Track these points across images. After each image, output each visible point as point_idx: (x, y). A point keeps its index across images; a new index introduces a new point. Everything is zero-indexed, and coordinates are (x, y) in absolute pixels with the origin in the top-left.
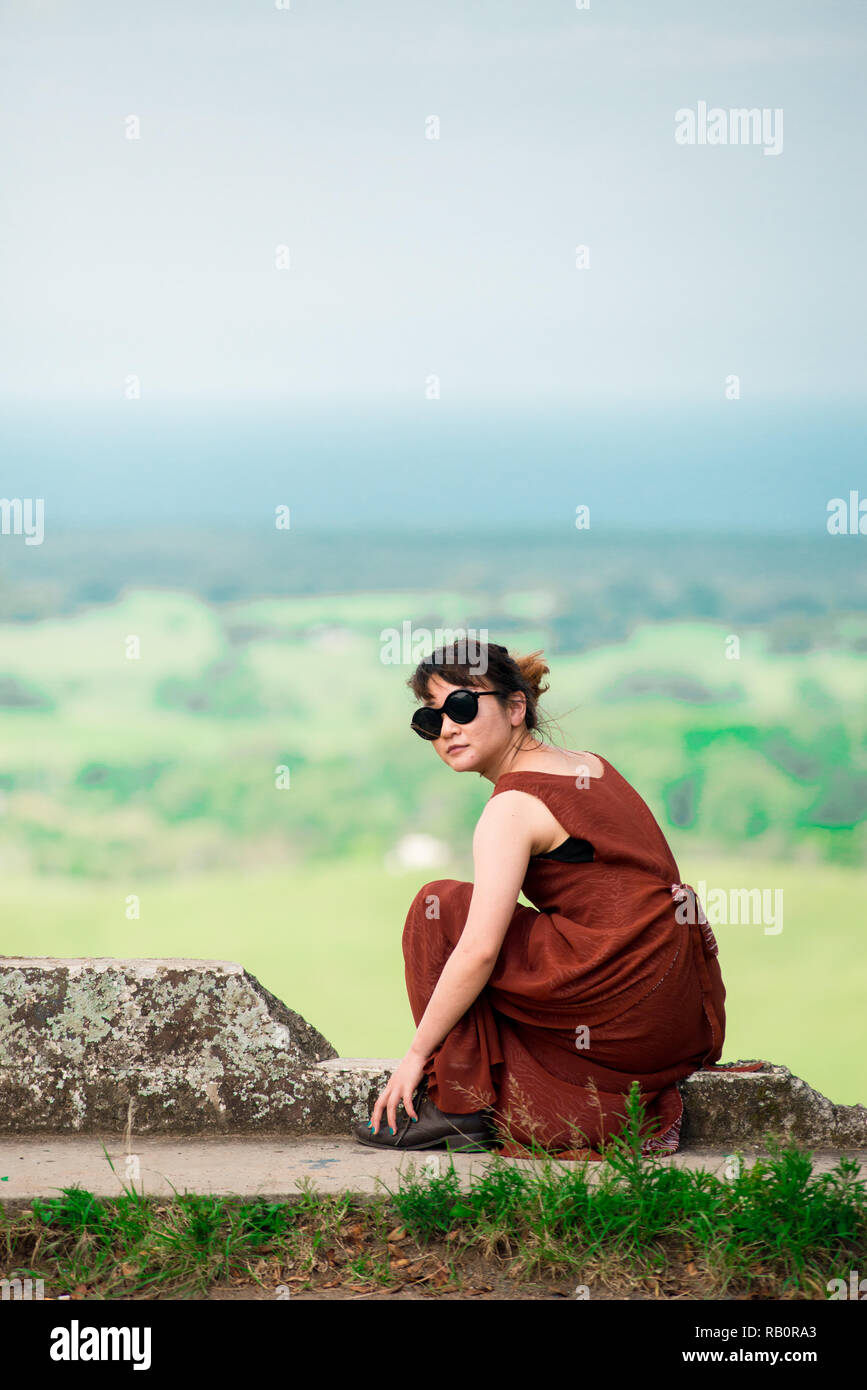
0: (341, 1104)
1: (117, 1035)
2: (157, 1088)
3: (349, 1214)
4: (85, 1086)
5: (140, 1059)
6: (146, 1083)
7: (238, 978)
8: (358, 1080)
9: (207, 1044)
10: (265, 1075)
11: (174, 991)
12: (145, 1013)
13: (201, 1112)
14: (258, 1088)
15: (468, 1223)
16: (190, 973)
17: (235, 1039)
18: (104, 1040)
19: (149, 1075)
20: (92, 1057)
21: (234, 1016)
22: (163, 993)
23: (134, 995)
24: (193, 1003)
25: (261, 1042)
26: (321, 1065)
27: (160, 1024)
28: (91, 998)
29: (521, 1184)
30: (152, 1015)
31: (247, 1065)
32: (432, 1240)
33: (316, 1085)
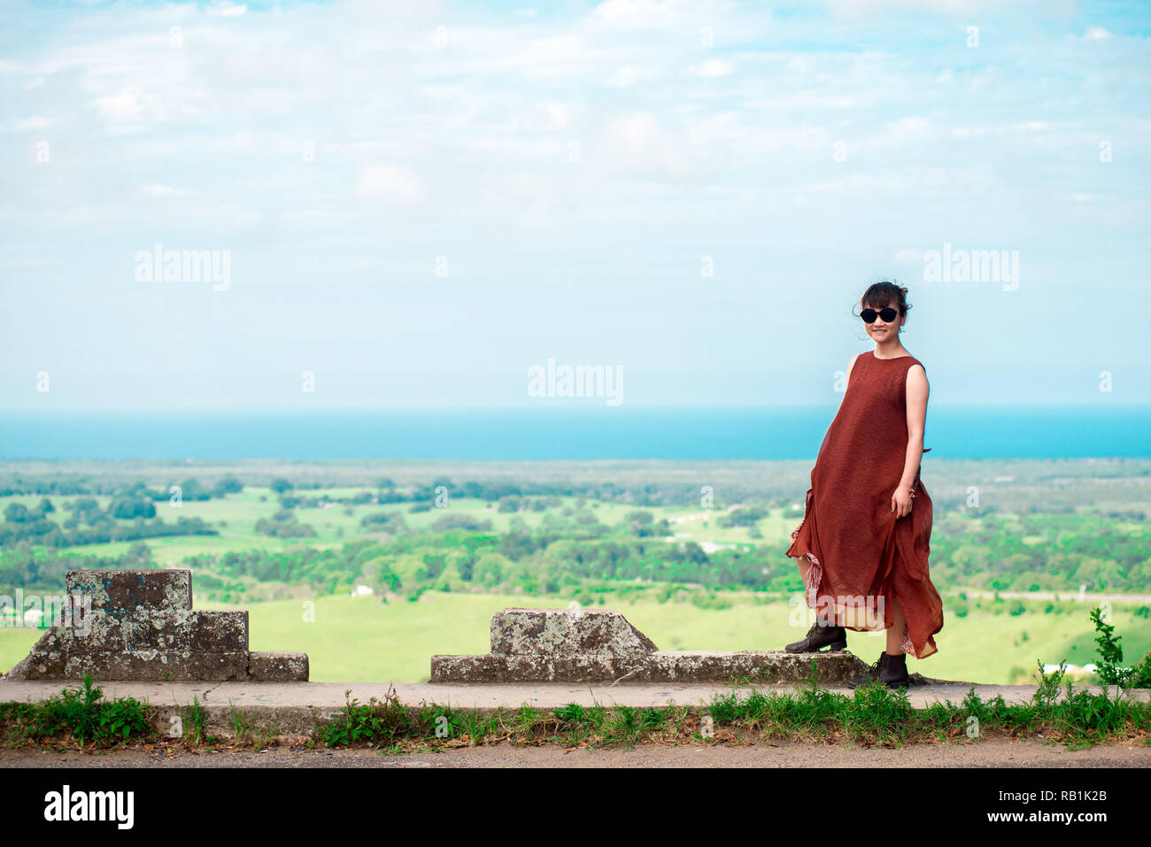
0: (663, 670)
1: (567, 641)
2: (585, 663)
3: (688, 715)
4: (554, 662)
5: (577, 651)
6: (580, 661)
7: (619, 617)
8: (671, 660)
9: (606, 645)
10: (631, 658)
11: (591, 623)
12: (579, 632)
13: (603, 674)
14: (628, 663)
15: (741, 717)
16: (598, 615)
17: (618, 643)
18: (562, 643)
19: (581, 658)
20: (556, 651)
21: (617, 633)
22: (587, 624)
23: (574, 624)
24: (599, 628)
25: (629, 644)
26: (654, 654)
27: (586, 637)
28: (556, 625)
29: (764, 701)
30: (582, 633)
31: (623, 654)
32: (725, 724)
33: (653, 662)
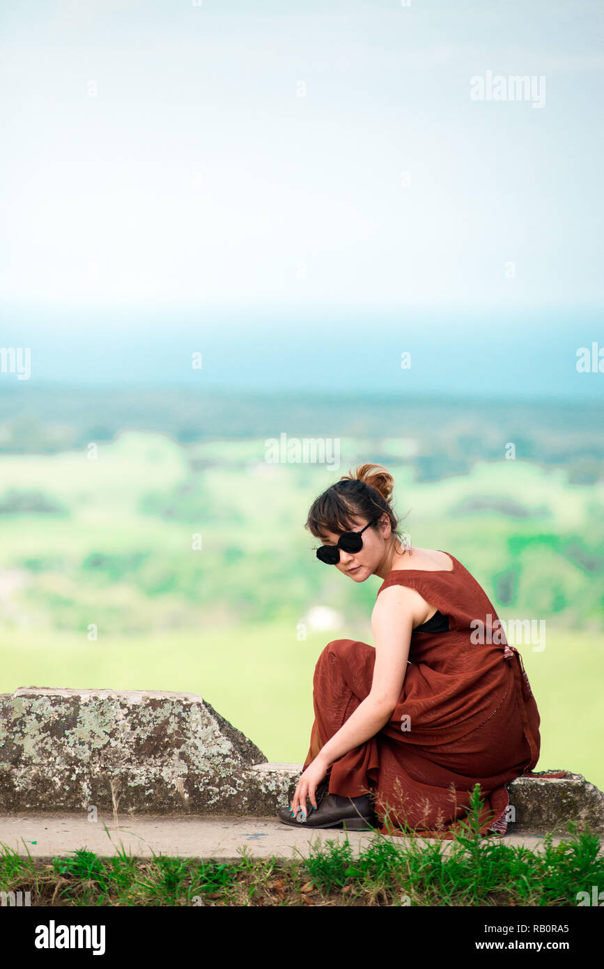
0: (269, 795)
1: (113, 743)
2: (141, 781)
3: (274, 873)
4: (91, 779)
5: (129, 760)
6: (133, 777)
7: (199, 705)
8: (281, 778)
9: (176, 751)
10: (217, 774)
11: (154, 714)
12: (133, 728)
13: (171, 799)
14: (211, 783)
15: (357, 880)
16: (165, 701)
17: (196, 748)
18: (105, 746)
19: (136, 772)
20: (96, 759)
21: (195, 731)
22: (147, 715)
23: (126, 715)
24: (167, 722)
25: (214, 750)
26: (256, 767)
27: (144, 736)
28: (96, 717)
29: (395, 854)
30: (139, 730)
31: (204, 766)
32: (332, 892)
33: (252, 781)
